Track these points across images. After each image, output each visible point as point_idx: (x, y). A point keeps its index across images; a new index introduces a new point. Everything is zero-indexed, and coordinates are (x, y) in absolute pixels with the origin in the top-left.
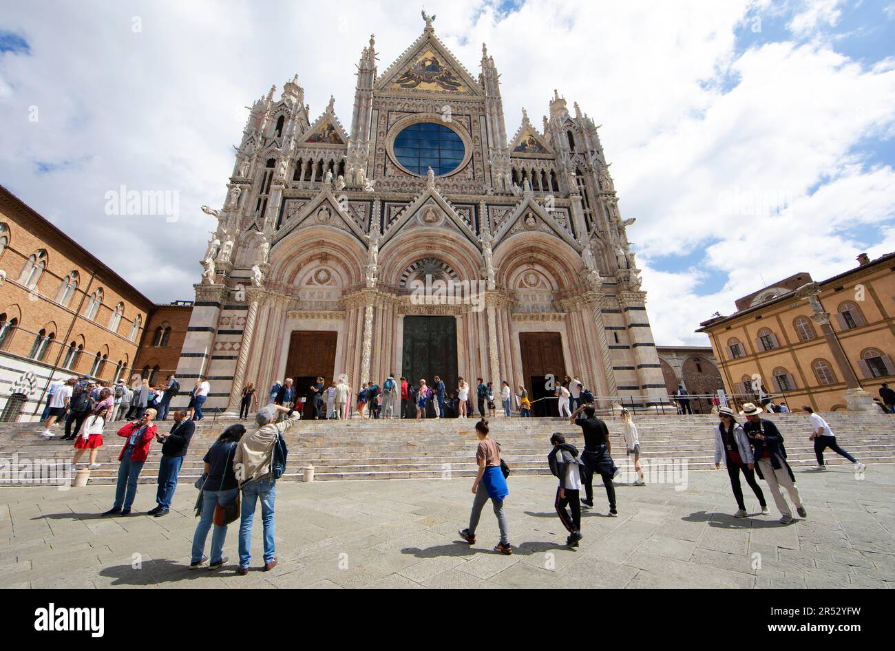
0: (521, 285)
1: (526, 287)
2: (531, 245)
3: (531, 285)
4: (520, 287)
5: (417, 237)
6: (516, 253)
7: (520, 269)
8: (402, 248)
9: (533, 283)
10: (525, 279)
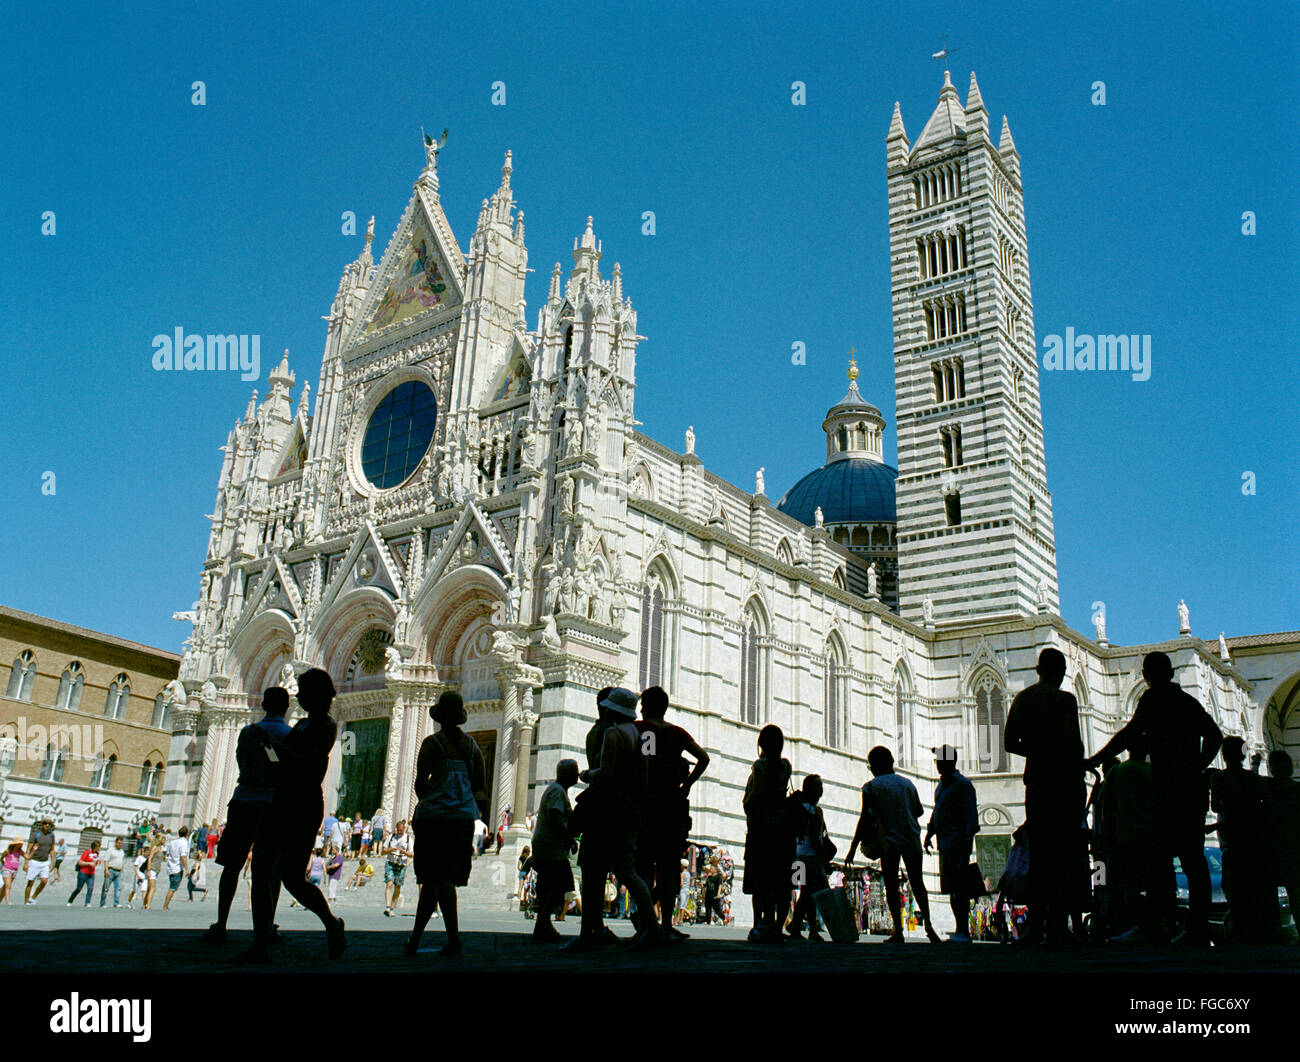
0: (472, 655)
1: (476, 657)
2: (469, 588)
3: (481, 652)
4: (469, 659)
5: (349, 606)
6: (454, 607)
7: (472, 628)
8: (338, 625)
9: (483, 649)
10: (477, 644)
